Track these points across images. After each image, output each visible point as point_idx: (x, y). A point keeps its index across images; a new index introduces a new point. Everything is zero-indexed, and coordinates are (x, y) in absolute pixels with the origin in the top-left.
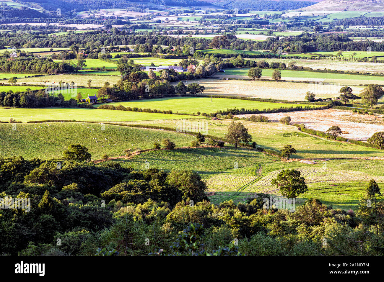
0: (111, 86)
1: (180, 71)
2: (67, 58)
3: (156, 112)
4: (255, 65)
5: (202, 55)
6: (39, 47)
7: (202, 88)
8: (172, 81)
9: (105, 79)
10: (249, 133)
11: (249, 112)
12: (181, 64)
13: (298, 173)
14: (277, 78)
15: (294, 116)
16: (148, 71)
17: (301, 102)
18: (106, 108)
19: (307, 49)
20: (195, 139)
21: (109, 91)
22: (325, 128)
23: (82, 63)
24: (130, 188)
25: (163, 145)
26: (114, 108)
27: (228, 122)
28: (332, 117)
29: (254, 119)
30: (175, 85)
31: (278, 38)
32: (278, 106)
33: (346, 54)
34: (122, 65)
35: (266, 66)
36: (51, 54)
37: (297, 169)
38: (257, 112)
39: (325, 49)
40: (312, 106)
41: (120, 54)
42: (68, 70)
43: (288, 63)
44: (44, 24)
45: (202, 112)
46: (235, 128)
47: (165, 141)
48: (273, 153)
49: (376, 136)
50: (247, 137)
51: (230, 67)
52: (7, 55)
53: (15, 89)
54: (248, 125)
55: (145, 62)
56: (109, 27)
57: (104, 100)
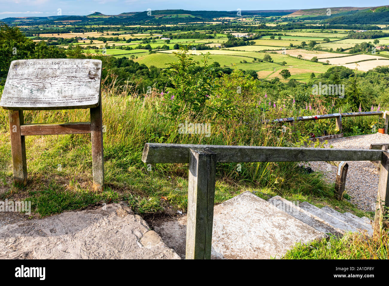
0: (225, 43)
1: (247, 37)
2: (210, 34)
3: (240, 51)
4: (272, 34)
5: (254, 32)
6: (201, 30)
7: (255, 43)
8: (245, 40)
9: (223, 40)
10: (271, 57)
11: (270, 51)
12: (248, 35)
13: (288, 71)
14: (280, 39)
16: (236, 37)
17: (288, 47)
18: (224, 50)
19: (290, 29)
20: (253, 59)
21: (224, 44)
22: (296, 56)
23: (215, 35)
25: (243, 62)
26: (226, 50)
27: (264, 54)
28: (298, 52)
29: (272, 53)
30: (246, 42)
31: (280, 25)
32: (280, 48)
33: (303, 30)
34: (228, 36)
35: (276, 35)
36: (205, 32)
37: (287, 69)
38: (273, 50)
39: (296, 28)
40: (292, 48)
41: (227, 32)
42: (211, 37)
43: (283, 33)
44: (202, 23)
45: (255, 51)
46: (266, 56)
47: (244, 60)
48: (279, 64)
49: (314, 58)
50: (270, 59)
51: (264, 35)
52: (191, 33)
53: (195, 44)
54: (271, 55)
55: (235, 34)
56: (223, 23)
57: (223, 47)
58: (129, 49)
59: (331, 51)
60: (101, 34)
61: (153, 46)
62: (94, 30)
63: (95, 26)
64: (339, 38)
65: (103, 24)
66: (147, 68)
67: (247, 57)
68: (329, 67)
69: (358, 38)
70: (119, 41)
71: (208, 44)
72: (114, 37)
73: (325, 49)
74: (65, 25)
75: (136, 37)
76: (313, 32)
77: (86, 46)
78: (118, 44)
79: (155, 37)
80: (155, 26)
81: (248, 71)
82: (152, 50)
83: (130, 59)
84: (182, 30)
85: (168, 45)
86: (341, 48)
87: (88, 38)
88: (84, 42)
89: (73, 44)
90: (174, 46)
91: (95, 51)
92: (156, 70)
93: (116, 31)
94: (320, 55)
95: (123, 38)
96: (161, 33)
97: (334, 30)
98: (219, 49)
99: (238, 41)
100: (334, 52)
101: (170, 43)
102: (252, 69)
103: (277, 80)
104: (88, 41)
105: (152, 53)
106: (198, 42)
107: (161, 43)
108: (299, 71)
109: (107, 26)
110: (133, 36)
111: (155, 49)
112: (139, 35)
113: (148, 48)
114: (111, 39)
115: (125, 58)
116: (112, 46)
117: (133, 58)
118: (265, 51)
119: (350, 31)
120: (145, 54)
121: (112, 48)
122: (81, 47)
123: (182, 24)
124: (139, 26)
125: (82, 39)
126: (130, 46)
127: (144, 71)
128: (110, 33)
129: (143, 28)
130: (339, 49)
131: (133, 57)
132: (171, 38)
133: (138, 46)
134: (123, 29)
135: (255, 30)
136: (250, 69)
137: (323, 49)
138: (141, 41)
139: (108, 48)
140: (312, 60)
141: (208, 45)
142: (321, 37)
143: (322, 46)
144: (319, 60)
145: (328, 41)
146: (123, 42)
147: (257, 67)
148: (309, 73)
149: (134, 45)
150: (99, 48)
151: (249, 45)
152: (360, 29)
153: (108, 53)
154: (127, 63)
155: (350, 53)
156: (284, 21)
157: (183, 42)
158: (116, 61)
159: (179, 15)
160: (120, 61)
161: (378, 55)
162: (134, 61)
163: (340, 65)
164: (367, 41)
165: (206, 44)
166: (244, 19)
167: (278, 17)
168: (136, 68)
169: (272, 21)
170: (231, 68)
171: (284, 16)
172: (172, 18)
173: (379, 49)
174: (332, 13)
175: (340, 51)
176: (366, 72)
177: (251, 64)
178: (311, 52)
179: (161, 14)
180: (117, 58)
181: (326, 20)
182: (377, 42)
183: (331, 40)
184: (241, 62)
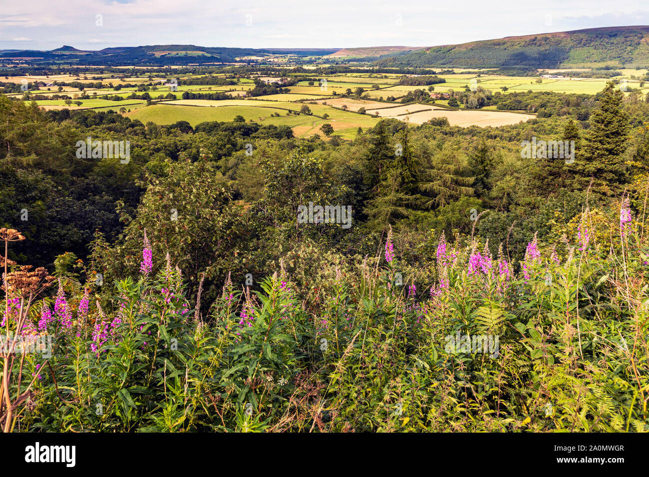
0: (251, 90)
1: (280, 83)
2: (232, 78)
3: (271, 101)
4: (311, 80)
5: (289, 76)
6: (219, 73)
7: (289, 90)
8: (277, 87)
9: (249, 87)
10: (310, 109)
11: (309, 100)
12: (280, 80)
13: (330, 125)
14: (320, 85)
15: (328, 102)
16: (266, 83)
17: (330, 95)
18: (250, 99)
19: (332, 73)
20: (287, 112)
21: (251, 92)
22: (340, 107)
23: (238, 80)
24: (262, 133)
25: (274, 115)
26: (253, 100)
27: (301, 104)
28: (343, 101)
29: (311, 103)
30: (278, 89)
31: (320, 68)
32: (321, 97)
33: (349, 74)
34: (256, 81)
35: (315, 80)
36: (225, 76)
37: (330, 123)
38: (313, 100)
39: (340, 72)
40: (335, 97)
41: (254, 76)
42: (233, 83)
43: (324, 78)
44: (221, 63)
45: (290, 100)
46: (304, 107)
47: (276, 113)
48: (320, 117)
49: (361, 109)
50: (309, 111)
51: (301, 81)
52: (206, 77)
53: (211, 93)
54: (309, 106)
55: (265, 79)
56: (249, 64)
57: (249, 97)
58: (118, 99)
59: (381, 100)
60: (76, 78)
61: (153, 94)
62: (65, 71)
63: (66, 67)
64: (390, 84)
65: (77, 64)
66: (142, 125)
67: (280, 108)
68: (378, 120)
69: (412, 85)
70: (103, 88)
71: (229, 91)
72: (95, 82)
73: (374, 98)
74: (18, 64)
75: (128, 83)
76: (360, 77)
77: (51, 95)
78: (101, 92)
79: (156, 82)
80: (156, 68)
81: (280, 126)
82: (152, 101)
83: (119, 113)
84: (193, 73)
85: (174, 94)
86: (392, 97)
87: (55, 84)
88: (49, 89)
89: (32, 92)
90: (183, 95)
91: (66, 102)
92: (156, 128)
93: (98, 74)
94: (368, 105)
95: (110, 84)
96: (165, 78)
97: (384, 74)
98: (243, 99)
99: (268, 88)
100: (385, 102)
101: (177, 92)
102: (286, 124)
103: (317, 137)
104: (56, 88)
105: (150, 104)
106: (215, 89)
107: (163, 91)
108: (344, 126)
109: (84, 67)
110: (124, 81)
111: (156, 99)
112: (132, 80)
113: (146, 97)
114: (91, 86)
115: (111, 112)
116: (92, 94)
117: (124, 112)
118: (302, 101)
119: (402, 76)
120: (141, 105)
121: (92, 99)
122: (44, 96)
123: (194, 66)
124: (133, 67)
125: (45, 85)
126: (119, 95)
127: (137, 129)
128: (89, 76)
129: (138, 71)
130: (390, 98)
131: (123, 110)
132: (179, 84)
133: (130, 94)
134: (108, 71)
135: (291, 74)
136: (282, 125)
137: (371, 98)
138: (136, 88)
139: (87, 97)
140: (359, 111)
141: (229, 94)
142: (369, 84)
143: (370, 94)
144: (366, 111)
145: (378, 89)
146: (110, 89)
147: (292, 121)
148: (355, 128)
149: (125, 93)
150: (73, 98)
151: (283, 93)
152: (413, 73)
153: (87, 105)
154: (115, 119)
155: (402, 102)
156: (325, 63)
157: (195, 89)
158: (96, 116)
159: (189, 52)
160: (102, 115)
161: (434, 104)
162: (124, 115)
163: (391, 118)
164: (421, 88)
165: (226, 91)
166: (276, 60)
167: (318, 57)
168: (125, 126)
169: (310, 62)
170: (258, 124)
171: (326, 57)
172: (180, 57)
173: (434, 97)
174: (382, 53)
175: (392, 100)
176: (420, 126)
177: (285, 118)
178: (357, 101)
179: (164, 50)
180: (97, 112)
181: (375, 62)
182: (431, 89)
183: (381, 86)
184: (272, 116)
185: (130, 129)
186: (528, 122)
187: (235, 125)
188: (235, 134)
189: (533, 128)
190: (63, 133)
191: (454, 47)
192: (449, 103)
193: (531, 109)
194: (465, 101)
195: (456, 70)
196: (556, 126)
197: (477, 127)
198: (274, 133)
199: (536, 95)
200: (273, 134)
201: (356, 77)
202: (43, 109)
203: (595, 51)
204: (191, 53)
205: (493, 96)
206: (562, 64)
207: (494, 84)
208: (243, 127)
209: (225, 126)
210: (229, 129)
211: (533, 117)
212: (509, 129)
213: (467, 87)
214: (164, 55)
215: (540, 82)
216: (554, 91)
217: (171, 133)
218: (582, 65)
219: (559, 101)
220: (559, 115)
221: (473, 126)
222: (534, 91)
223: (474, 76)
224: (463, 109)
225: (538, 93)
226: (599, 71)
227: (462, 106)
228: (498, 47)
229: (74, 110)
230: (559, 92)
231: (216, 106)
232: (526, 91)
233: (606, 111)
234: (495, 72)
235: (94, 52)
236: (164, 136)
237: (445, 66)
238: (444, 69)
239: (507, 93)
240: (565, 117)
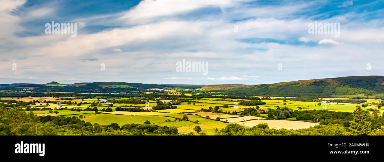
0: (155, 106)
1: (171, 103)
2: (144, 100)
3: (166, 113)
4: (189, 101)
5: (176, 99)
6: (137, 97)
7: (177, 107)
8: (170, 105)
9: (154, 105)
10: (188, 117)
11: (188, 113)
12: (172, 101)
13: (199, 127)
14: (194, 104)
15: (199, 114)
16: (164, 103)
17: (200, 110)
18: (154, 112)
19: (201, 98)
20: (175, 119)
22: (205, 117)
23: (148, 101)
24: (160, 131)
25: (167, 120)
26: (156, 112)
28: (207, 113)
29: (189, 114)
30: (170, 106)
31: (194, 95)
32: (195, 111)
33: (211, 99)
34: (158, 102)
35: (192, 102)
36: (141, 99)
37: (199, 126)
38: (190, 112)
39: (206, 98)
40: (202, 111)
41: (157, 99)
42: (144, 103)
43: (197, 101)
44: (139, 92)
45: (177, 113)
46: (184, 116)
47: (168, 120)
48: (193, 122)
49: (218, 118)
50: (187, 118)
51: (183, 102)
52: (130, 99)
53: (132, 108)
54: (188, 115)
55: (163, 101)
56: (154, 92)
57: (153, 110)
58: (79, 110)
59: (229, 113)
60: (57, 99)
61: (99, 108)
62: (51, 95)
64: (234, 105)
65: (59, 91)
66: (91, 125)
67: (171, 117)
68: (227, 124)
69: (246, 105)
70: (72, 104)
71: (142, 107)
72: (67, 101)
73: (225, 112)
74: (26, 91)
75: (86, 102)
76: (217, 100)
77: (42, 108)
78: (70, 107)
79: (101, 101)
80: (102, 94)
81: (171, 127)
82: (98, 111)
83: (79, 118)
84: (123, 97)
85: (111, 108)
86: (235, 111)
87: (45, 102)
88: (41, 105)
89: (31, 106)
90: (116, 109)
91: (49, 112)
92: (99, 127)
93: (69, 97)
94: (221, 116)
95: (75, 102)
96: (107, 99)
97: (230, 99)
98: (150, 111)
99: (165, 106)
100: (231, 114)
101: (113, 107)
102: (174, 126)
103: (192, 133)
104: (45, 104)
105: (97, 113)
106: (134, 106)
107: (106, 106)
108: (207, 128)
109: (62, 93)
110: (83, 101)
111: (100, 110)
112: (88, 100)
113: (95, 110)
114: (65, 103)
115: (74, 117)
116: (65, 108)
117: (81, 118)
118: (183, 113)
119: (241, 100)
120: (92, 114)
121: (65, 110)
122: (38, 108)
123: (123, 93)
124: (89, 93)
125: (39, 102)
126: (80, 108)
127: (88, 127)
128: (64, 98)
129: (92, 95)
130: (234, 112)
131: (81, 117)
132: (114, 103)
133: (86, 108)
134: (75, 95)
135: (177, 98)
136: (172, 126)
137: (223, 112)
138: (90, 105)
139: (62, 109)
140: (216, 119)
141: (142, 108)
142: (222, 104)
143: (223, 110)
144: (221, 119)
145: (227, 107)
146: (75, 105)
147: (178, 124)
148: (214, 129)
149: (83, 107)
150: (54, 109)
151: (173, 109)
152: (247, 99)
153: (61, 113)
154: (76, 121)
155: (241, 115)
156: (197, 92)
157: (123, 105)
158: (65, 120)
159: (121, 86)
160: (69, 119)
161: (259, 116)
162: (82, 120)
163: (235, 123)
164: (252, 107)
165: (141, 107)
166: (170, 90)
167: (193, 89)
168: (81, 125)
169: (189, 92)
170: (158, 125)
171: (198, 89)
172: (115, 88)
173: (259, 112)
174: (229, 88)
175: (235, 113)
176: (252, 128)
177: (174, 122)
178: (215, 114)
179: (107, 85)
180: (66, 117)
181: (225, 93)
182: (258, 108)
183: (229, 106)
184: (166, 121)
185: (84, 127)
186: (315, 127)
187: (144, 126)
188: (144, 131)
189: (318, 130)
190: (45, 129)
191: (270, 85)
192: (268, 116)
193: (316, 120)
194: (277, 115)
195: (271, 98)
196: (332, 130)
197: (285, 130)
198: (167, 130)
199: (318, 112)
200: (166, 132)
201: (215, 100)
202: (36, 115)
203: (350, 89)
204: (122, 86)
205: (294, 112)
206: (332, 95)
207: (294, 105)
208: (149, 127)
209: (138, 126)
210: (141, 128)
211: (318, 124)
212: (304, 131)
213: (278, 107)
214: (107, 87)
215: (320, 105)
216: (328, 110)
217: (107, 130)
218: (344, 96)
219: (332, 116)
220: (333, 124)
221: (283, 129)
222: (317, 110)
223: (282, 101)
224: (276, 119)
225: (319, 111)
226: (353, 100)
227: (276, 117)
228: (295, 86)
229: (53, 116)
230: (332, 110)
231: (134, 115)
232: (312, 110)
233: (358, 122)
234: (294, 99)
235: (69, 85)
236: (103, 131)
237: (265, 95)
238: (265, 97)
239: (302, 110)
240: (336, 125)
